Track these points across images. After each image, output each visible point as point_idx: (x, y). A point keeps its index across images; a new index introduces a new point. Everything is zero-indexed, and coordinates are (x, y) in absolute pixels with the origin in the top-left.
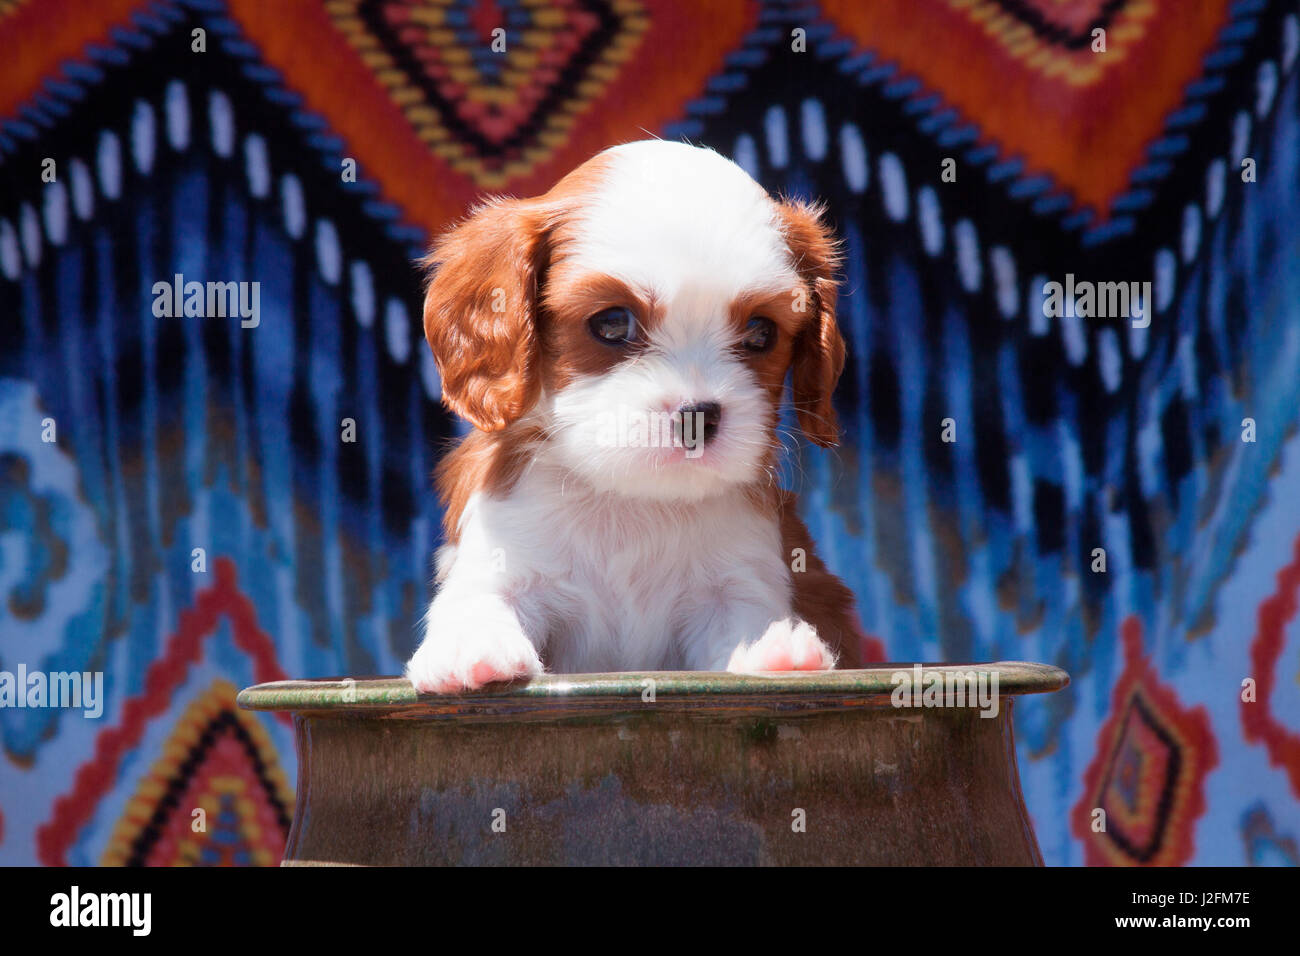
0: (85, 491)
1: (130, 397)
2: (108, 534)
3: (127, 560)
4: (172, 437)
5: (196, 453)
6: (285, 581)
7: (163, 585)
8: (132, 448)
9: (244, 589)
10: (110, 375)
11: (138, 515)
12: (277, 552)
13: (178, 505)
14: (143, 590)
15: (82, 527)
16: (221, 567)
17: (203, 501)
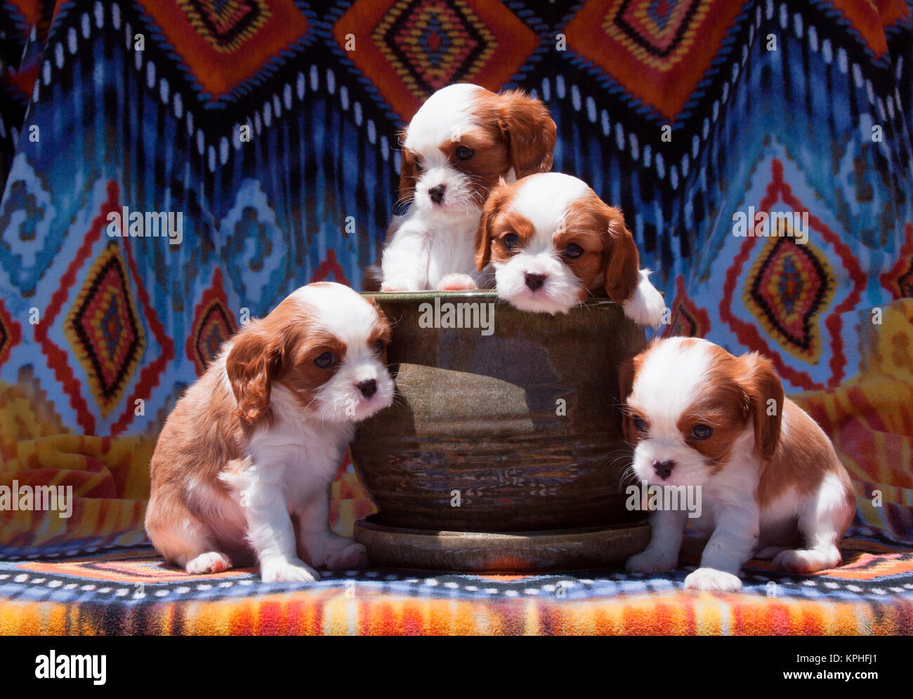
0: (278, 222)
1: (295, 187)
2: (287, 238)
3: (294, 249)
4: (311, 202)
5: (321, 208)
6: (354, 258)
7: (308, 259)
8: (296, 207)
9: (339, 261)
10: (287, 178)
11: (298, 232)
12: (351, 247)
13: (313, 229)
14: (300, 261)
15: (277, 236)
16: (330, 253)
17: (323, 227)
